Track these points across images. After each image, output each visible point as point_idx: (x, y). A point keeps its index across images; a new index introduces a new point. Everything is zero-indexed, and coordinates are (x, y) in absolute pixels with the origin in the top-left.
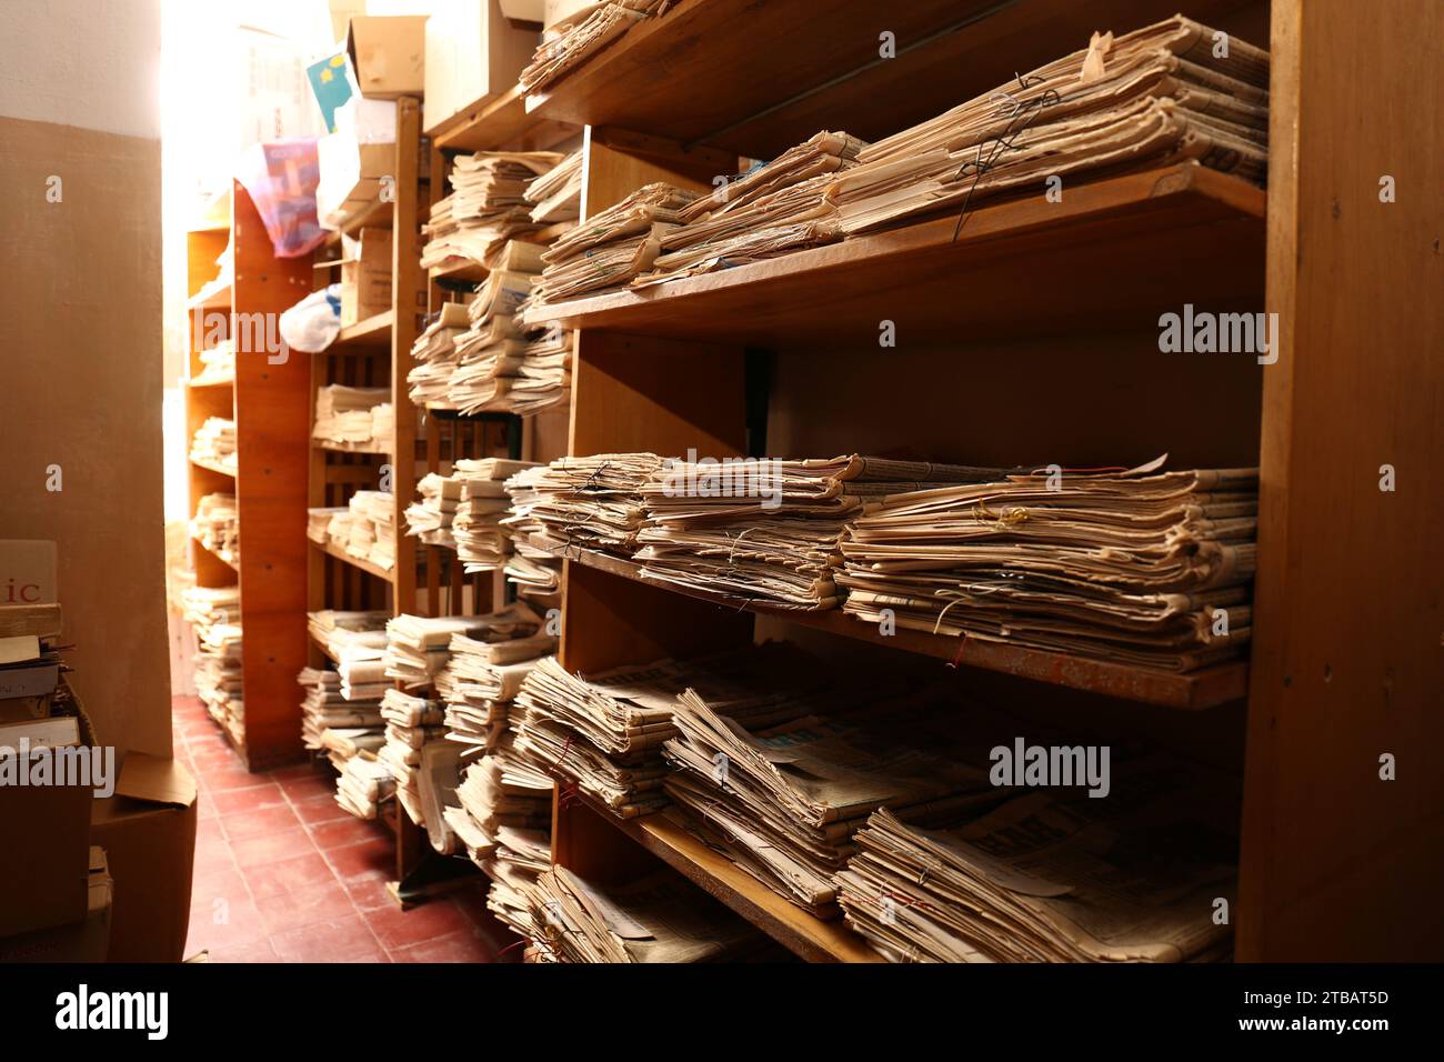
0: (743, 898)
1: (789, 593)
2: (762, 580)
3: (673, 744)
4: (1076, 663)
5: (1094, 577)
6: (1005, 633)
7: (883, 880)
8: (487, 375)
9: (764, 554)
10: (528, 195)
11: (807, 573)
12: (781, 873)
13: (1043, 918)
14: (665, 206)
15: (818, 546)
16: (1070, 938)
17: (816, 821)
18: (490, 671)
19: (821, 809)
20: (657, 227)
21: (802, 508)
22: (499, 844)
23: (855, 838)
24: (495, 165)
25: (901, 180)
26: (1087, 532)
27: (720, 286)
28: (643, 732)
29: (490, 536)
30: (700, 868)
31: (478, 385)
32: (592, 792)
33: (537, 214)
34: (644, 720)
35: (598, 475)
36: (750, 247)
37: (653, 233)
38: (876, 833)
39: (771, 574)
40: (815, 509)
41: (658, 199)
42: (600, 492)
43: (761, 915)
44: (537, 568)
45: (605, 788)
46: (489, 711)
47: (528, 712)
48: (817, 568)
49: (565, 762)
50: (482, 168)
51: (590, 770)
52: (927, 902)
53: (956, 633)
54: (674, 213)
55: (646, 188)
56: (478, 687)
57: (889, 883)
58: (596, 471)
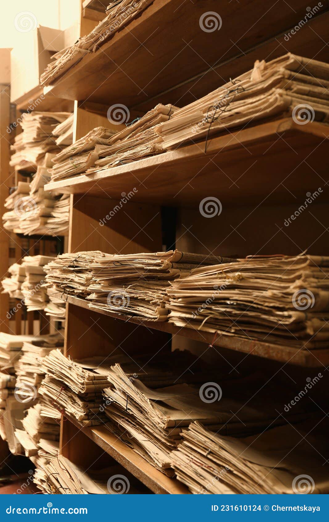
0: (133, 465)
1: (148, 313)
2: (137, 308)
3: (108, 391)
4: (261, 345)
5: (266, 304)
6: (233, 331)
7: (191, 454)
8: (36, 216)
9: (138, 296)
10: (54, 132)
11: (155, 304)
12: (150, 452)
13: (260, 473)
14: (103, 137)
15: (161, 292)
16: (270, 483)
17: (164, 425)
18: (37, 359)
19: (166, 420)
20: (98, 147)
21: (155, 274)
22: (40, 448)
23: (181, 434)
24: (40, 118)
25: (185, 125)
26: (265, 284)
27: (119, 173)
28: (93, 384)
29: (39, 293)
30: (116, 451)
31: (32, 220)
32: (71, 414)
33: (58, 141)
34: (94, 378)
35: (76, 261)
36: (131, 156)
37: (95, 149)
38: (192, 433)
39: (141, 305)
40: (160, 275)
41: (100, 134)
42: (76, 269)
43: (140, 474)
44: (59, 309)
45: (77, 412)
46: (35, 379)
47: (46, 376)
48: (159, 301)
49: (60, 399)
50: (35, 120)
51: (71, 403)
52: (210, 465)
53: (213, 331)
54: (106, 140)
55: (95, 129)
56: (31, 367)
57: (195, 456)
58: (74, 259)
